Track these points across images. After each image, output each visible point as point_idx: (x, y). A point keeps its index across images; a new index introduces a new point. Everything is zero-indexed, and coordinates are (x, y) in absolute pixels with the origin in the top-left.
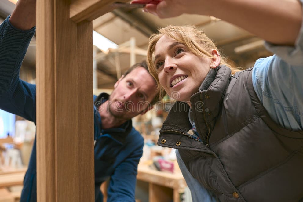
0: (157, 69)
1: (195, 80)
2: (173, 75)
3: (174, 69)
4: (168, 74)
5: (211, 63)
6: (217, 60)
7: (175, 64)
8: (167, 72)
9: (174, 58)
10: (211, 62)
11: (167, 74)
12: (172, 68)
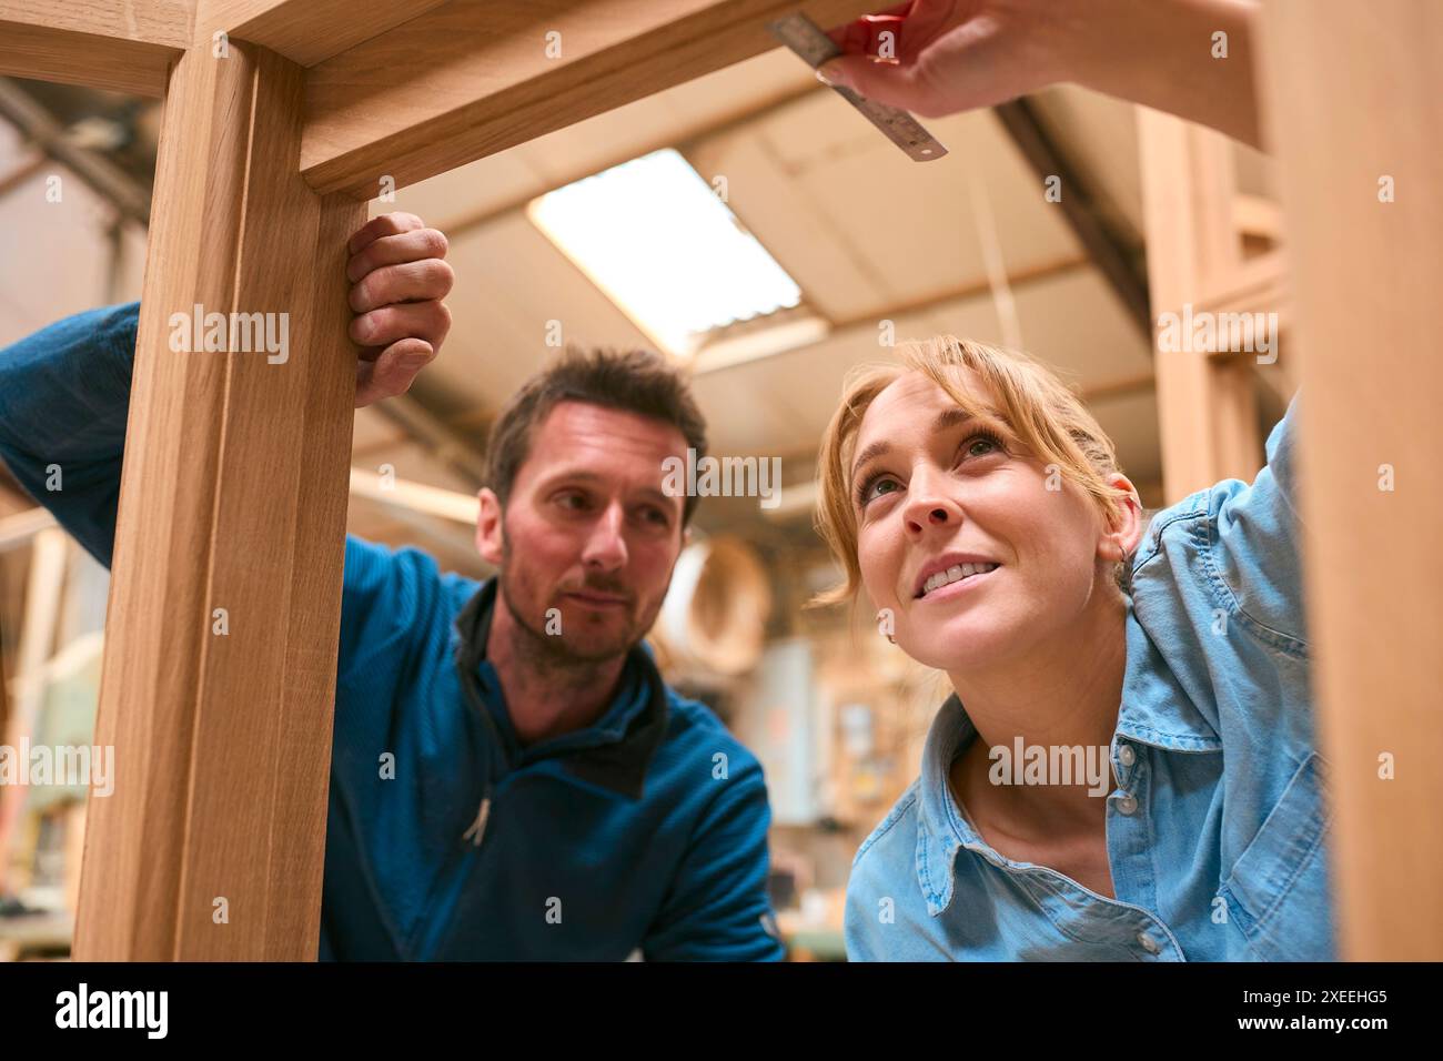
0: (860, 503)
1: (1035, 587)
2: (941, 549)
3: (951, 520)
4: (917, 542)
5: (1104, 534)
6: (1126, 528)
7: (955, 502)
8: (915, 528)
9: (950, 472)
10: (1102, 530)
11: (911, 536)
12: (939, 515)
